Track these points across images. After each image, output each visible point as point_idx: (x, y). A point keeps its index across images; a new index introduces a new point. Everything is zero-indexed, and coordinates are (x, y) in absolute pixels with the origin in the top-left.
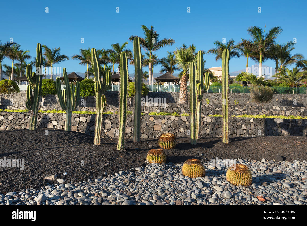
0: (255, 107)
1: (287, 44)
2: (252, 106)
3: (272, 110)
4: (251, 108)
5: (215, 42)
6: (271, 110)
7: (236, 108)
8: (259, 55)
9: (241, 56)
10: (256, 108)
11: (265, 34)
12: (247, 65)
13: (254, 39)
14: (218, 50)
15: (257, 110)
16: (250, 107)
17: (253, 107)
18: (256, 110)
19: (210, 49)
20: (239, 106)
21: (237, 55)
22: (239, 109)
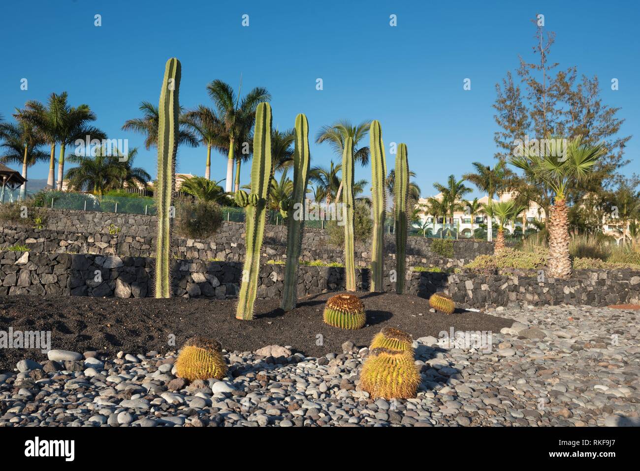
0: (142, 240)
1: (291, 133)
2: (134, 238)
3: (185, 248)
4: (131, 241)
5: (142, 105)
6: (182, 248)
7: (90, 240)
8: (229, 141)
9: (200, 143)
10: (145, 243)
11: (240, 101)
12: (208, 163)
13: (220, 108)
14: (146, 122)
15: (148, 247)
16: (129, 240)
17: (137, 238)
18: (144, 247)
19: (132, 118)
20: (99, 236)
21: (193, 142)
22: (96, 243)
